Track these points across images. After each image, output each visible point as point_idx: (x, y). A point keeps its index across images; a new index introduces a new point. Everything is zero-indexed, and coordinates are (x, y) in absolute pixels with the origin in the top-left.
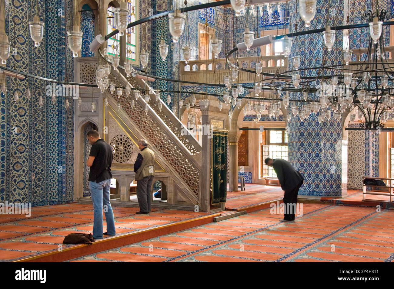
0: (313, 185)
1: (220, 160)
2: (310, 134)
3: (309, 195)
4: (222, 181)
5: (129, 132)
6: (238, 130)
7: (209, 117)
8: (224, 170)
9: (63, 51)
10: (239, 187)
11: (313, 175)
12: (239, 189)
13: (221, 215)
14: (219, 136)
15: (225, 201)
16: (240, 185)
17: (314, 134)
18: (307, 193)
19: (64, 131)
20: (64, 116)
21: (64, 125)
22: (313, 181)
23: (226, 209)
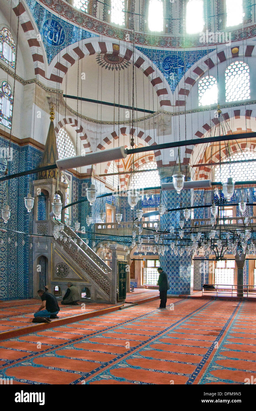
0: (175, 289)
1: (123, 277)
2: (173, 262)
3: (172, 294)
4: (124, 288)
5: (67, 261)
6: (130, 260)
7: (117, 253)
8: (125, 282)
9: (27, 217)
10: (131, 290)
11: (175, 283)
12: (131, 291)
13: (123, 306)
14: (122, 264)
15: (125, 298)
16: (131, 289)
17: (175, 262)
18: (171, 293)
19: (28, 260)
20: (28, 252)
21: (27, 257)
22: (175, 287)
23: (126, 303)
